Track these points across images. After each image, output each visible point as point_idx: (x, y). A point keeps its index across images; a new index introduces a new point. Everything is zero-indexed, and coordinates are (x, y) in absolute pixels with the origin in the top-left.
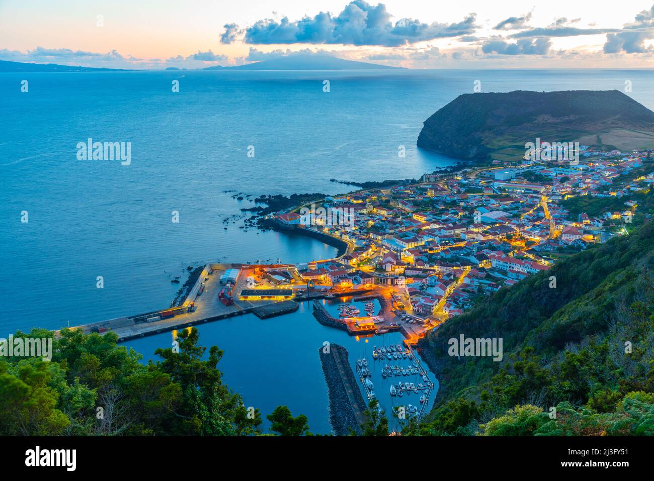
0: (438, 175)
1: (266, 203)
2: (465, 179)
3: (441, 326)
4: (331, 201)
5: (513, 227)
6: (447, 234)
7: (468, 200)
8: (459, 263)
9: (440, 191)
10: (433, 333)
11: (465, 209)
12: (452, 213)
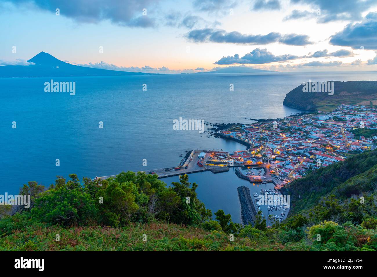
0: (292, 117)
1: (218, 127)
2: (305, 119)
3: (292, 182)
4: (245, 127)
5: (327, 141)
6: (296, 142)
7: (306, 128)
8: (301, 155)
9: (293, 124)
10: (288, 185)
11: (304, 132)
12: (298, 134)
